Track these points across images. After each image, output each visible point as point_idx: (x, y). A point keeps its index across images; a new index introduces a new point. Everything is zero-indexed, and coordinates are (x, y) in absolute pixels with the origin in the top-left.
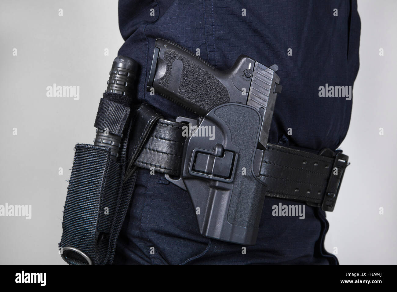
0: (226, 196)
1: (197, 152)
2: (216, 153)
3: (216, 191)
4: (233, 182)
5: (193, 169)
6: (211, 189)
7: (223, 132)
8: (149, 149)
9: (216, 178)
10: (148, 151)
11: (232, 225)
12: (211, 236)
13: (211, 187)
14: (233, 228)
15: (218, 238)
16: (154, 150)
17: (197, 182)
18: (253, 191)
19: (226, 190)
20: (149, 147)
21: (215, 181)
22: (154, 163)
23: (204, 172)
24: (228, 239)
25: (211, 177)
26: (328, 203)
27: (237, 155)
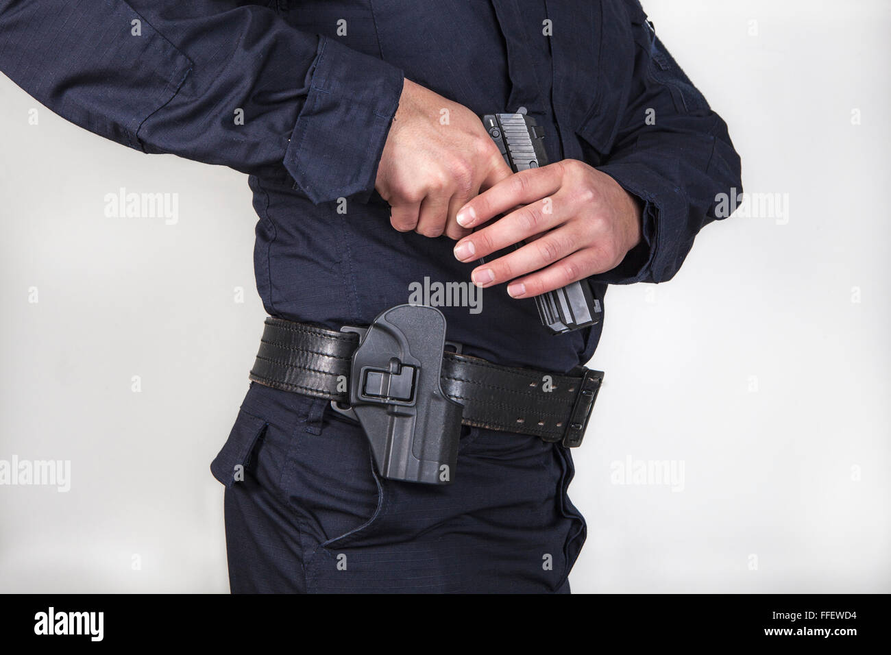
0: (409, 424)
1: (367, 371)
2: (391, 370)
3: (396, 418)
4: (416, 405)
5: (364, 392)
6: (390, 417)
7: (398, 342)
8: (314, 371)
9: (393, 402)
10: (313, 373)
11: (419, 461)
12: (393, 477)
13: (389, 414)
14: (421, 464)
15: (402, 478)
16: (320, 372)
17: (371, 409)
18: (443, 414)
19: (409, 416)
20: (314, 368)
21: (393, 405)
22: (320, 389)
23: (378, 396)
24: (415, 479)
25: (387, 402)
26: (572, 437)
27: (418, 371)
